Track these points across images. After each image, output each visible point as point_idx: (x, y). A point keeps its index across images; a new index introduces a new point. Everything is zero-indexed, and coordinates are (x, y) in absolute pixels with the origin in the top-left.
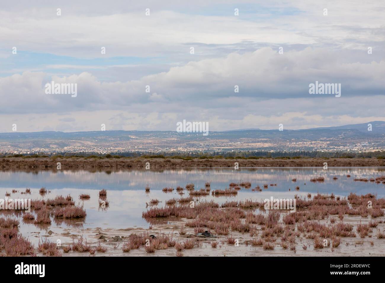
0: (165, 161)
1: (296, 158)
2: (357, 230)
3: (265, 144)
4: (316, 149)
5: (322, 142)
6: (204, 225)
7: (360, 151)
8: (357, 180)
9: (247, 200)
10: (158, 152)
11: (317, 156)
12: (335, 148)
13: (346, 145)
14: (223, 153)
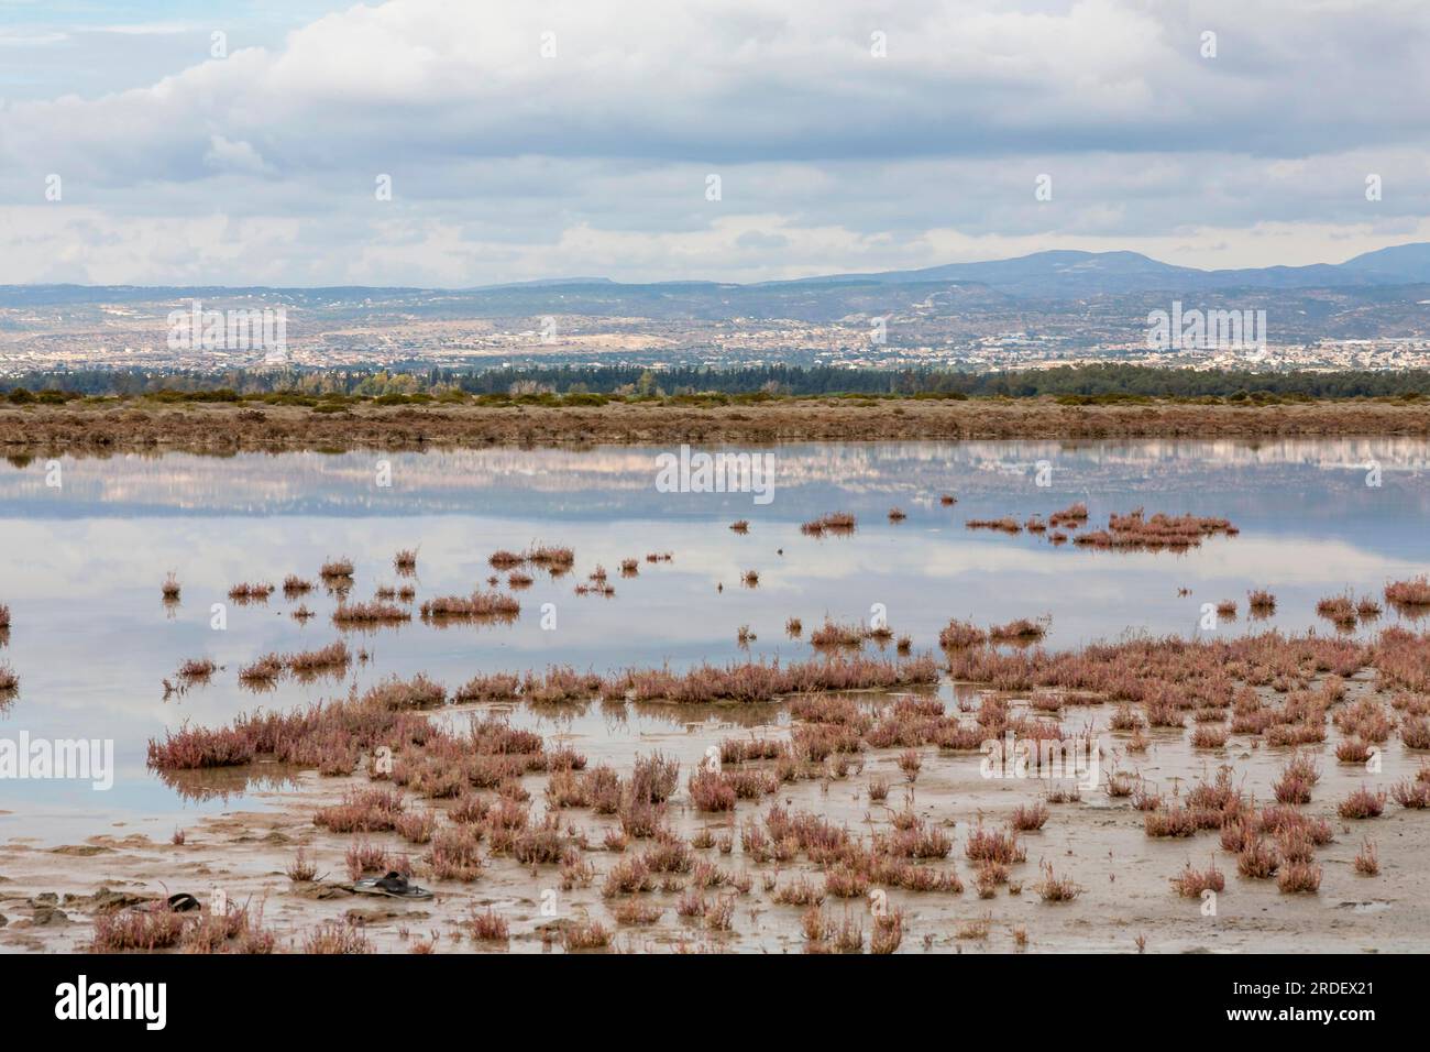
0: (241, 418)
1: (748, 401)
2: (967, 854)
3: (631, 337)
4: (829, 360)
5: (848, 331)
6: (386, 824)
7: (996, 364)
8: (979, 525)
9: (555, 669)
10: (214, 369)
11: (828, 384)
12: (900, 356)
13: (943, 344)
14: (470, 374)
